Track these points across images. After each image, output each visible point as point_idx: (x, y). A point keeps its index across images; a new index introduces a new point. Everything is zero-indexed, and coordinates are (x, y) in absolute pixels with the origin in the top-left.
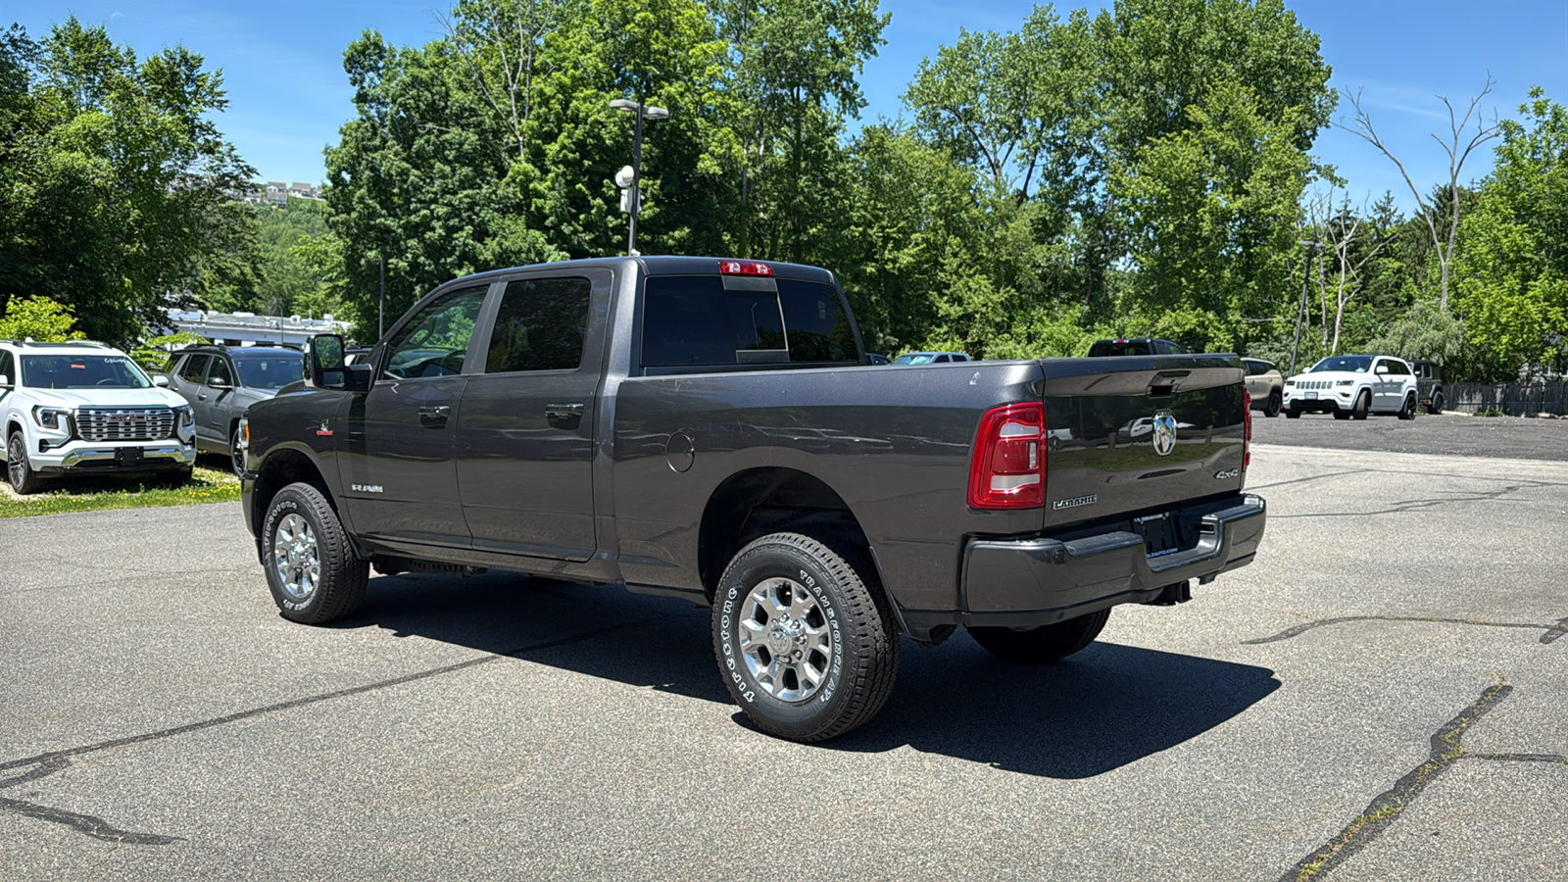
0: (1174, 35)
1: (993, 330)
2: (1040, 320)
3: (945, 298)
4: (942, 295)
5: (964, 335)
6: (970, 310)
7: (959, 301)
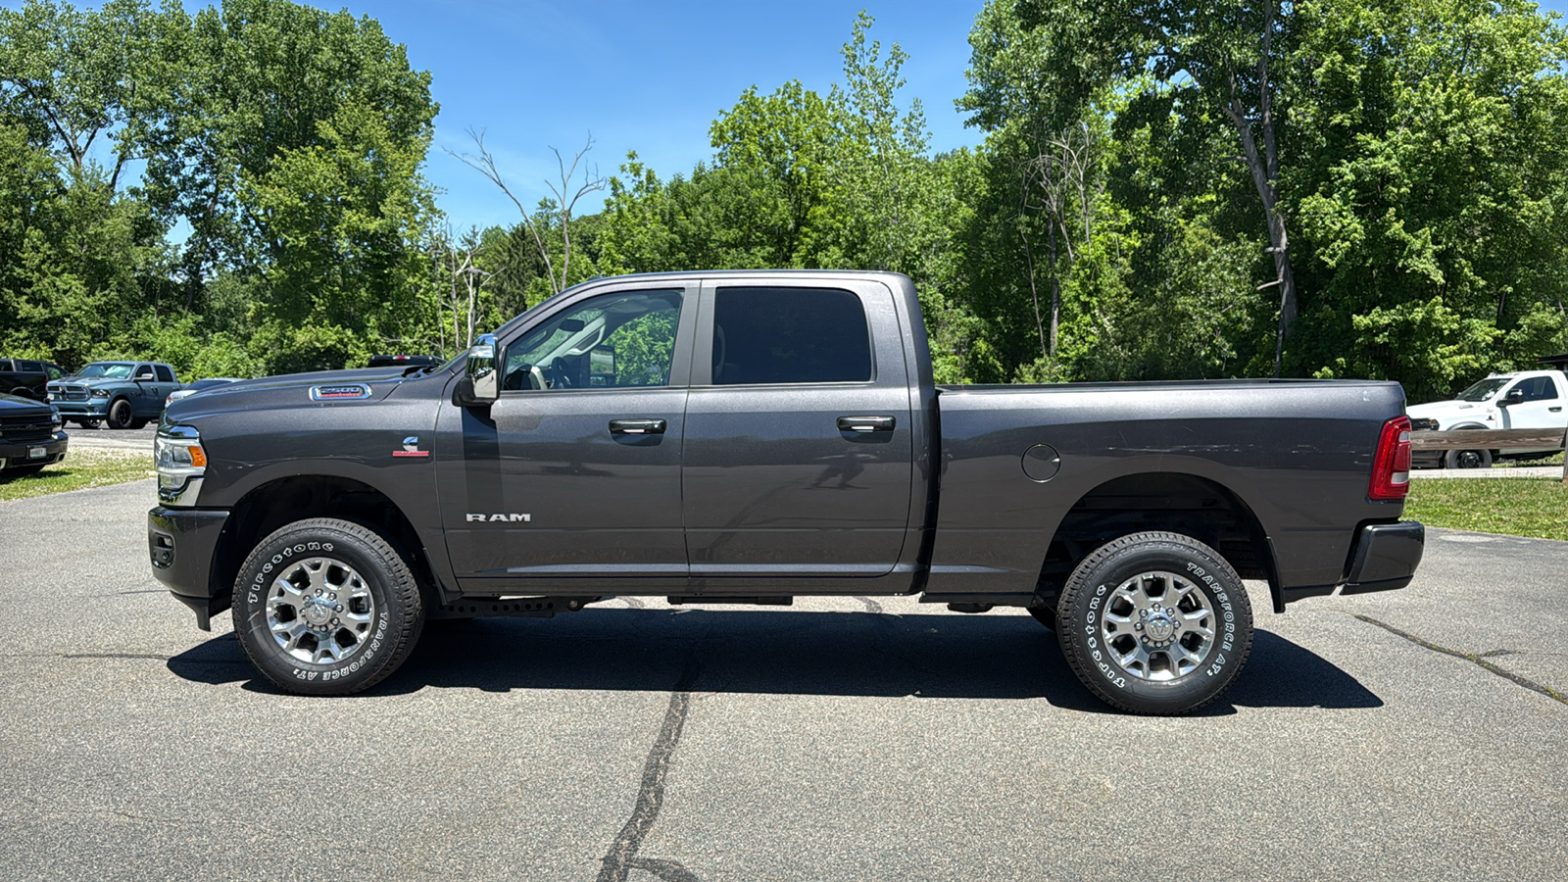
0: (292, 46)
1: (89, 337)
2: (148, 329)
3: (25, 297)
4: (19, 294)
5: (51, 342)
6: (59, 313)
7: (46, 302)
